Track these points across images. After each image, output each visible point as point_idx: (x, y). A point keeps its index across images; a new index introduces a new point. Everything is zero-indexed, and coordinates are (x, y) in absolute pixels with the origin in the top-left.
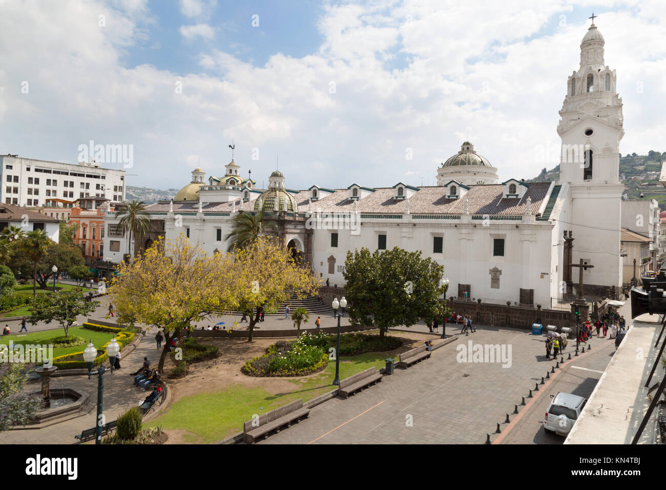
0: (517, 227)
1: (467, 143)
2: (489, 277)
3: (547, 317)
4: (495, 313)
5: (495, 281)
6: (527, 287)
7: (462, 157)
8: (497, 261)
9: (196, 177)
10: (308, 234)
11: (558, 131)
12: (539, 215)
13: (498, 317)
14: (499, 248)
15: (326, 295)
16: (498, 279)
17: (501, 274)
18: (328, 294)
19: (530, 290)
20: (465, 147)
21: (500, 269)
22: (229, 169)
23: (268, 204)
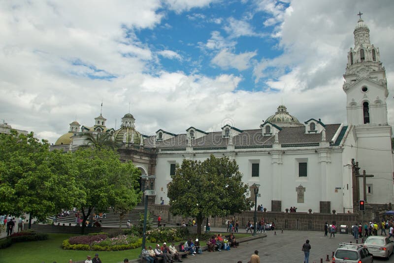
0: (316, 151)
1: (282, 107)
2: (296, 194)
3: (341, 220)
4: (300, 219)
5: (301, 197)
6: (325, 199)
7: (278, 116)
8: (302, 181)
9: (73, 128)
10: (152, 165)
11: (343, 88)
12: (332, 142)
13: (302, 222)
14: (303, 170)
15: (163, 212)
16: (303, 195)
17: (305, 191)
18: (164, 211)
19: (328, 202)
20: (280, 109)
21: (304, 187)
22: (97, 121)
23: (119, 138)
